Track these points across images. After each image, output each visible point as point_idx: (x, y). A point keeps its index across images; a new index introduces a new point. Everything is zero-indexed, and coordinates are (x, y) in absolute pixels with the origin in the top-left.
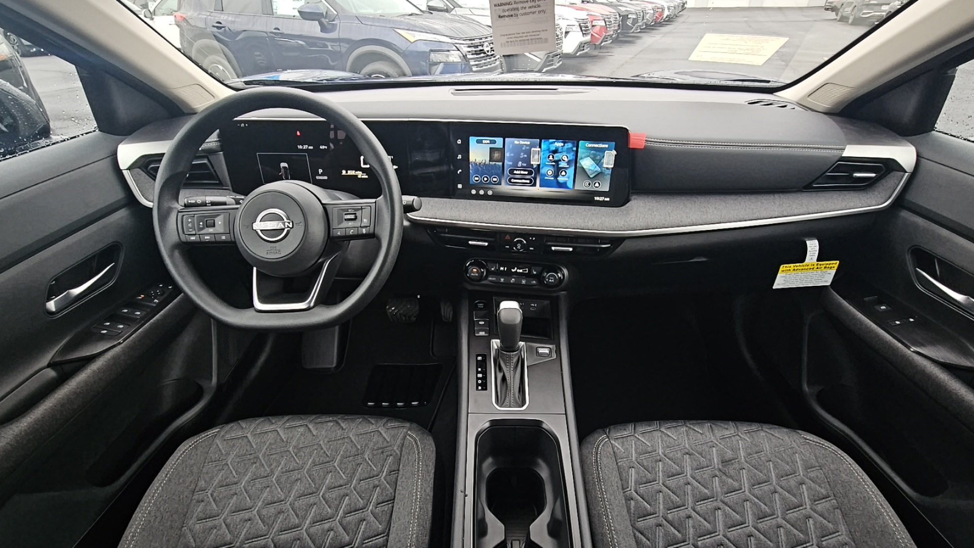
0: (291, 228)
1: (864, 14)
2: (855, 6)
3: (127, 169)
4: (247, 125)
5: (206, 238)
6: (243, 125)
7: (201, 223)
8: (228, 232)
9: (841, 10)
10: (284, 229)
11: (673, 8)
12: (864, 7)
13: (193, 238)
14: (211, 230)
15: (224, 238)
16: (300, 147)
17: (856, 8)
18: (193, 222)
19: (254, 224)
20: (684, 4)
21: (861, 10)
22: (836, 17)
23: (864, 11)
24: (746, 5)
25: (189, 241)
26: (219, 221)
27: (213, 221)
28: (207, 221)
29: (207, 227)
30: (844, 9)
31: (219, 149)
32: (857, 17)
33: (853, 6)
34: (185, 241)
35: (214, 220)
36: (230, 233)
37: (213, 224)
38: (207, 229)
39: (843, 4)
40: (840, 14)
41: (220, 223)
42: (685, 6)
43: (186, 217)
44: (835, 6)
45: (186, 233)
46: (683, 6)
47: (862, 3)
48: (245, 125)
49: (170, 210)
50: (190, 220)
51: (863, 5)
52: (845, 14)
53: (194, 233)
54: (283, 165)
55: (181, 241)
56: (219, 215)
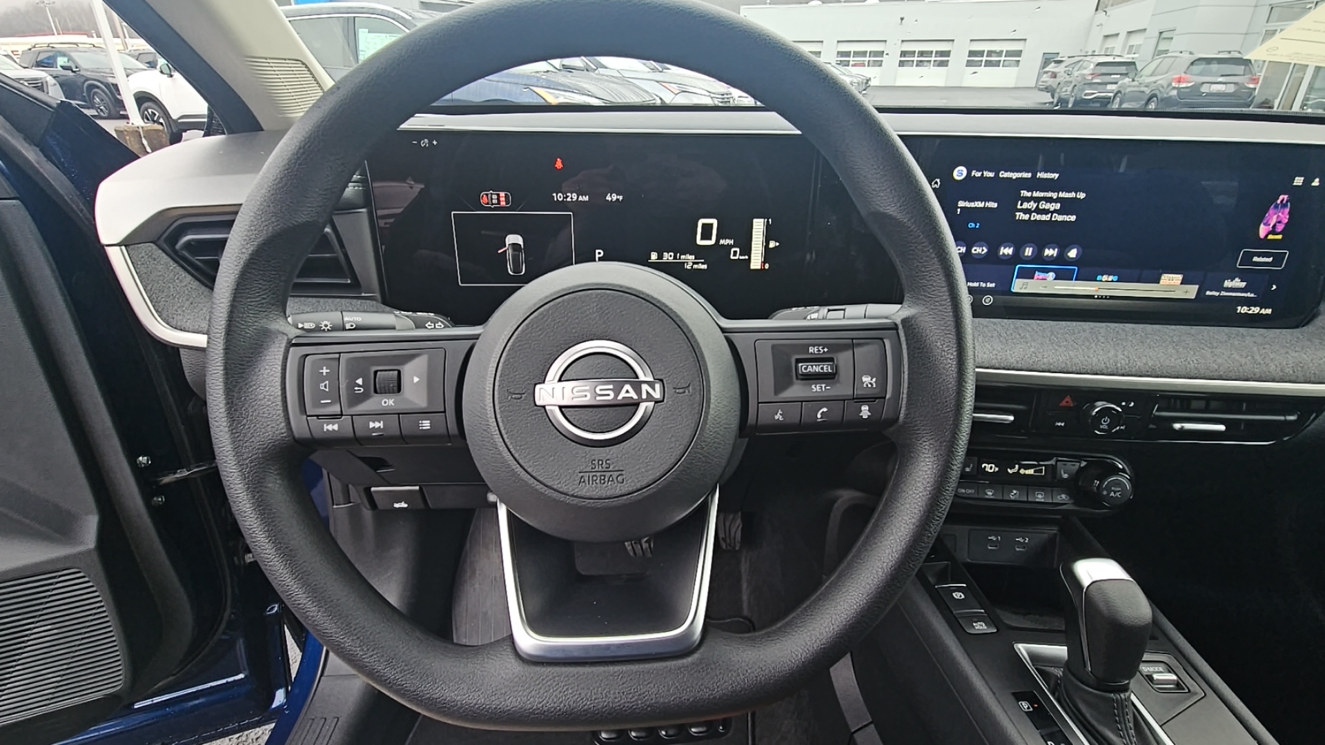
0: (657, 402)
1: (1086, 95)
2: (1075, 86)
3: (119, 245)
4: (435, 143)
5: (372, 425)
6: (425, 143)
7: (360, 381)
8: (443, 410)
9: (1058, 91)
10: (636, 405)
11: (856, 84)
12: (1086, 86)
13: (332, 427)
14: (388, 402)
15: (426, 424)
16: (559, 197)
17: (1076, 88)
18: (334, 377)
19: (538, 387)
20: (868, 80)
21: (1083, 90)
22: (1052, 100)
23: (1087, 92)
24: (942, 84)
25: (317, 435)
26: (414, 375)
27: (396, 372)
28: (376, 372)
29: (376, 392)
30: (1062, 89)
31: (360, 201)
32: (1078, 99)
33: (1073, 85)
34: (308, 435)
35: (399, 372)
36: (445, 412)
37: (394, 384)
38: (376, 398)
39: (1059, 84)
40: (1056, 96)
41: (416, 379)
42: (869, 82)
43: (314, 362)
44: (1050, 85)
45: (308, 414)
46: (867, 83)
47: (1083, 83)
48: (430, 143)
49: (262, 339)
50: (325, 371)
51: (1084, 84)
52: (1063, 95)
53: (336, 409)
54: (514, 239)
55: (294, 438)
56: (412, 357)
